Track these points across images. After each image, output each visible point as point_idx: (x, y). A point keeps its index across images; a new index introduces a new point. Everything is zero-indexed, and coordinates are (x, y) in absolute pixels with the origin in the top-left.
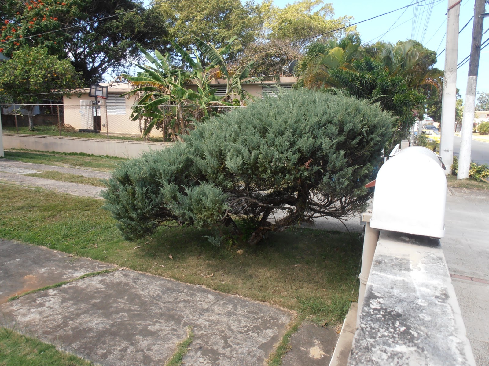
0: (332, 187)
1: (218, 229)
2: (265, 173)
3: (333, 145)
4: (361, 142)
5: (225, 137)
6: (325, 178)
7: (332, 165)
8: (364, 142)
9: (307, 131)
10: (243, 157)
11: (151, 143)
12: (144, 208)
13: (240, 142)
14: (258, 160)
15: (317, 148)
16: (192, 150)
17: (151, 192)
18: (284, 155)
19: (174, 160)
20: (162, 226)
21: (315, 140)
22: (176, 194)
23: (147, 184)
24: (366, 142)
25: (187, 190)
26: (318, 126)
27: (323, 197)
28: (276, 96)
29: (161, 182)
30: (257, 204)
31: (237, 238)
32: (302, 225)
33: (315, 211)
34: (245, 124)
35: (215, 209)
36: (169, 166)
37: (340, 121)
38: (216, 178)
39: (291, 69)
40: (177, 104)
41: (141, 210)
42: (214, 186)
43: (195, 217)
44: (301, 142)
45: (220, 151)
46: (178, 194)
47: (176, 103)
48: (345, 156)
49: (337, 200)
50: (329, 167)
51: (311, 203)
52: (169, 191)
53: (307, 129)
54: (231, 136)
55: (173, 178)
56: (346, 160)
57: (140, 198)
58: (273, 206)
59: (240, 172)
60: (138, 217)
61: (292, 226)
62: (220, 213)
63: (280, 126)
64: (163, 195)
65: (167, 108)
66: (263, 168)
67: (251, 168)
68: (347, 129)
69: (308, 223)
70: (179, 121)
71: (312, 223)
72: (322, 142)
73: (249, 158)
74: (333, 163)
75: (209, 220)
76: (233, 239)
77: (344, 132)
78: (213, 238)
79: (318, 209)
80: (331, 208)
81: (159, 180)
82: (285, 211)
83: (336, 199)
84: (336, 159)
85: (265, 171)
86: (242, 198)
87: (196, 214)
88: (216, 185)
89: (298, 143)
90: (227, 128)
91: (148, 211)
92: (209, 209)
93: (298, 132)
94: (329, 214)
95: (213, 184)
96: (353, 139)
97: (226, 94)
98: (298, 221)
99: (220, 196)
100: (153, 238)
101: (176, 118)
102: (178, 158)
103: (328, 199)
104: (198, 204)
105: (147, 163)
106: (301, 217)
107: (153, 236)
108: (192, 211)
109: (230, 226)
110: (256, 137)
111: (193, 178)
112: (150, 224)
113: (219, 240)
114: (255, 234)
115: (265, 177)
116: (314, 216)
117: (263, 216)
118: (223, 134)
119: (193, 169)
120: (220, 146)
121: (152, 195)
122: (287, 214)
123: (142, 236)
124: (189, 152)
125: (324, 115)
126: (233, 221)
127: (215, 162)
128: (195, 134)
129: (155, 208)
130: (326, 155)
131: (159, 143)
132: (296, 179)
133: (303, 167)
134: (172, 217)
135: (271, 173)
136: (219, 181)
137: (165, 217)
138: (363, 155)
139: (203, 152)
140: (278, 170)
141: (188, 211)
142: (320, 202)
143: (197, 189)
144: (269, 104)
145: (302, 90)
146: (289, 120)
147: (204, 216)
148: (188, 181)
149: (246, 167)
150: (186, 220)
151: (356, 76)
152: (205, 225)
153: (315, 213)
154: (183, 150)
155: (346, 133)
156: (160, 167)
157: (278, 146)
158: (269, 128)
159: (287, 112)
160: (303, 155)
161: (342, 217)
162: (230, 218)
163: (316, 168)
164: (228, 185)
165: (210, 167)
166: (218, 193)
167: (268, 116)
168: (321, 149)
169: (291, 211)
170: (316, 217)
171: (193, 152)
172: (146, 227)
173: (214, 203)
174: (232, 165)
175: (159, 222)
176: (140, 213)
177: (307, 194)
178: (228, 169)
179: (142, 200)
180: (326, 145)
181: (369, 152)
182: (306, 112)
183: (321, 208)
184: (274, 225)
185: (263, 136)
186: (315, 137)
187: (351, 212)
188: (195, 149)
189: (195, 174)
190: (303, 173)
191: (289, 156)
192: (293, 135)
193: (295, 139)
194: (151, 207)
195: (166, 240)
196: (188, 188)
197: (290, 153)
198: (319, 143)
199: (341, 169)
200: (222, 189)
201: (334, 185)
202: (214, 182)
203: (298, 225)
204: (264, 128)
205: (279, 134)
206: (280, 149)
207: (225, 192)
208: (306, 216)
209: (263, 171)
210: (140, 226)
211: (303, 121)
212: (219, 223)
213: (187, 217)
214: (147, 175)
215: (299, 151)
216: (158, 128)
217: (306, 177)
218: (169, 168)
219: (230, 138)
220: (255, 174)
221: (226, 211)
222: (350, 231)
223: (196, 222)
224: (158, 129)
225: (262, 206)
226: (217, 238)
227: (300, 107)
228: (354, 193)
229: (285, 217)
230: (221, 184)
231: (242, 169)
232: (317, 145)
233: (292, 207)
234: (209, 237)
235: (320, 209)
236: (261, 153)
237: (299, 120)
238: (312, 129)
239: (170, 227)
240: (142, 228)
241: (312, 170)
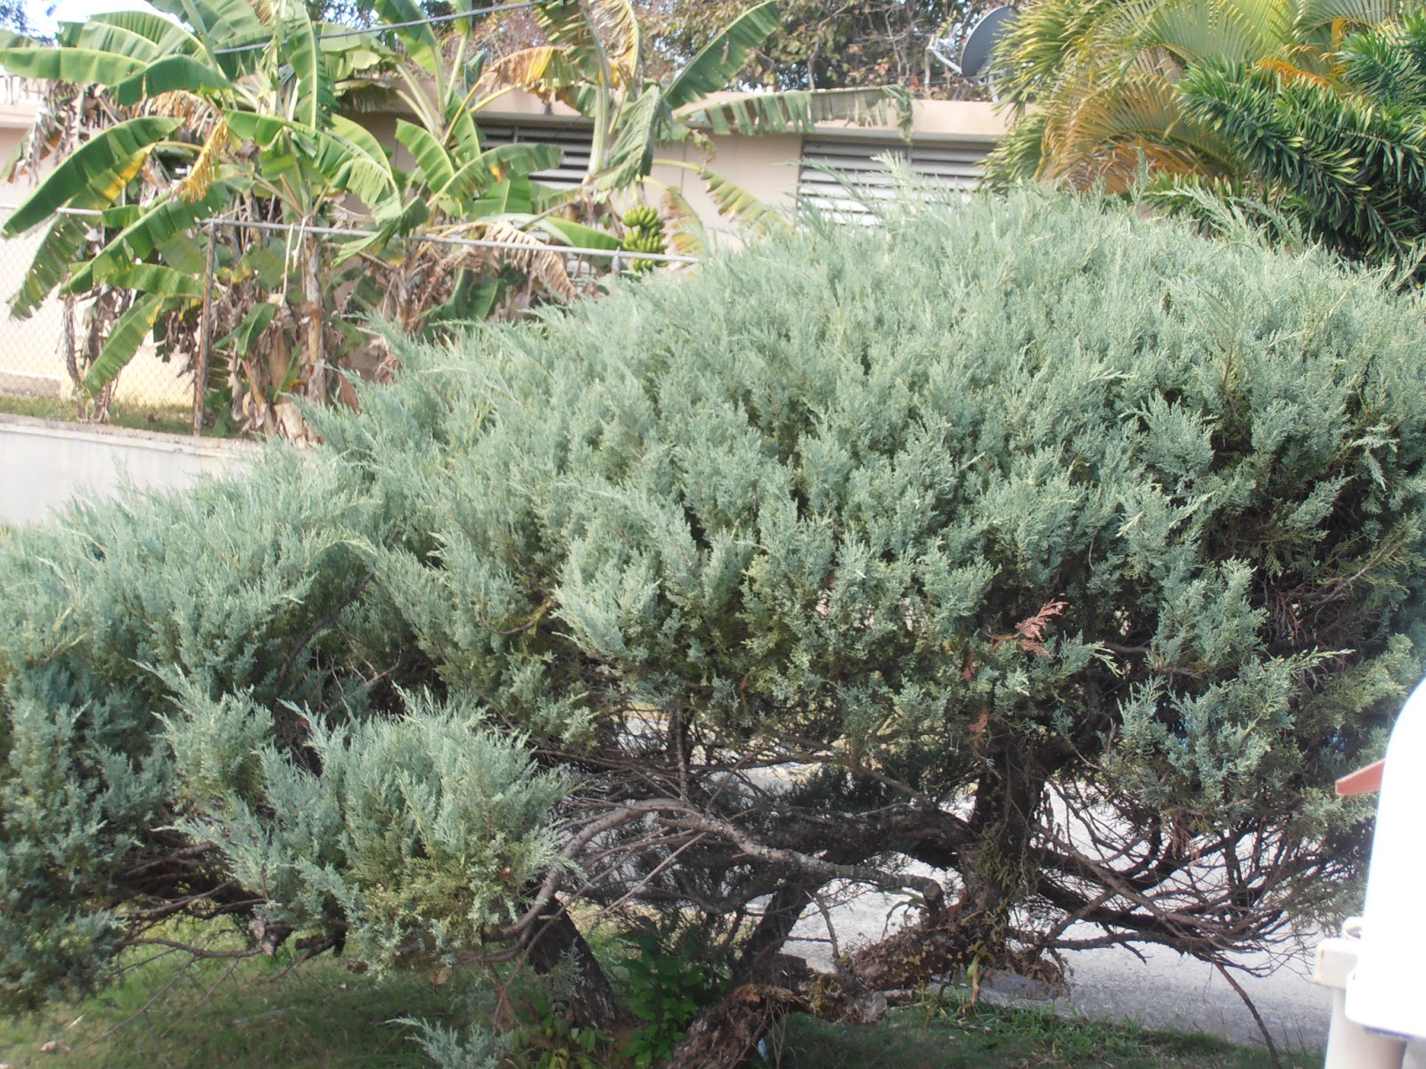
0: (1174, 770)
1: (487, 985)
2: (783, 671)
3: (1187, 522)
4: (1344, 519)
5: (563, 446)
6: (1136, 716)
7: (1178, 641)
8: (1368, 516)
9: (1040, 431)
10: (658, 567)
11: (122, 436)
12: (56, 828)
13: (646, 480)
14: (745, 588)
15: (1098, 539)
16: (371, 503)
17: (106, 739)
18: (901, 570)
19: (258, 555)
20: (152, 950)
21: (1080, 489)
22: (257, 759)
23: (83, 686)
24: (1380, 518)
25: (321, 740)
26: (1102, 412)
27: (1124, 828)
28: (869, 220)
29: (172, 683)
30: (734, 847)
31: (600, 1044)
32: (991, 985)
33: (1074, 905)
34: (683, 375)
35: (482, 863)
36: (232, 590)
37: (1230, 386)
38: (497, 682)
39: (974, 60)
40: (295, 217)
41: (38, 842)
42: (484, 724)
43: (359, 906)
44: (999, 500)
45: (529, 526)
46: (270, 759)
47: (285, 209)
48: (1257, 592)
49: (1206, 851)
50: (1163, 651)
51: (1051, 860)
52: (215, 741)
53: (1040, 425)
54: (594, 442)
55: (246, 661)
56: (1258, 617)
57: (36, 770)
58: (827, 866)
59: (641, 653)
60: (13, 884)
61: (934, 988)
62: (508, 888)
63: (883, 399)
64: (172, 757)
65: (231, 234)
66: (772, 639)
67: (703, 636)
68: (1266, 431)
69: (1028, 980)
70: (295, 316)
71: (1052, 978)
72: (1119, 508)
73: (695, 573)
74: (1182, 634)
75: (439, 928)
76: (574, 1047)
77: (1251, 451)
78: (454, 1036)
79: (1093, 893)
80: (1167, 895)
81: (162, 672)
82: (896, 898)
83: (1201, 842)
84: (1204, 608)
85: (780, 655)
86: (646, 805)
87: (365, 885)
88: (494, 719)
89: (983, 501)
90: (576, 398)
91: (80, 849)
92: (445, 857)
93: (986, 439)
94: (1154, 929)
95: (480, 714)
96: (1302, 497)
97: (586, 176)
98: (967, 961)
99: (514, 788)
100: (90, 1018)
101: (277, 299)
102: (284, 542)
103: (1155, 841)
104: (384, 824)
105: (98, 566)
106: (986, 937)
107: (91, 1006)
108: (341, 864)
109: (559, 970)
110: (740, 452)
111: (362, 667)
112: (78, 930)
113: (488, 1051)
114: (712, 1027)
115: (783, 690)
116: (1064, 937)
117: (766, 918)
118: (552, 426)
119: (366, 619)
120: (529, 500)
121: (104, 754)
122: (907, 916)
123: (32, 1002)
124: (350, 515)
125: (1139, 349)
126: (581, 943)
127: (495, 584)
128: (393, 411)
129: (121, 838)
130: (1149, 582)
131: (163, 441)
132: (964, 710)
133: (1006, 647)
134: (217, 898)
135: (817, 666)
136: (514, 700)
137: (172, 895)
138: (1364, 590)
139: (429, 517)
140: (863, 655)
141: (321, 861)
142: (1109, 853)
143: (383, 734)
144: (824, 269)
145: (1025, 196)
146: (936, 372)
147: (414, 902)
148: (329, 682)
149: (672, 624)
150: (302, 915)
151: (1352, 122)
152: (415, 953)
153: (1071, 921)
154: (314, 504)
155: (1262, 460)
156: (179, 594)
157: (867, 515)
158: (820, 411)
159: (927, 320)
160: (1009, 574)
161: (1229, 955)
162: (567, 922)
163: (1078, 652)
164: (566, 727)
165: (467, 611)
166: (503, 765)
167: (822, 335)
168: (1118, 544)
169: (932, 901)
170: (1076, 946)
171: (375, 517)
172: (59, 952)
173: (481, 824)
174: (591, 610)
175: (135, 920)
176: (30, 859)
177: (1030, 800)
178: (569, 630)
179: (49, 783)
180: (1143, 524)
181: (1399, 574)
182: (1040, 331)
183: (1110, 892)
184: (827, 980)
185: (786, 452)
186: (1086, 474)
187: (1287, 928)
188: (388, 498)
189: (371, 643)
190: (1004, 677)
191: (928, 578)
192: (957, 455)
193: (972, 477)
194: (94, 828)
195: (170, 1034)
196: (330, 727)
197: (935, 558)
198: (1107, 510)
199: (1229, 671)
200: (528, 745)
201: (1186, 759)
202: (480, 703)
203: (969, 987)
204: (793, 405)
205: (873, 446)
206: (876, 529)
207: (545, 763)
208: (1017, 935)
209: (770, 653)
210: (19, 938)
211: (1019, 378)
212: (493, 947)
213: (308, 899)
214: (96, 635)
215: (988, 551)
216: (164, 352)
217: (1022, 703)
218: (229, 603)
219: (588, 450)
220: (725, 673)
221: (542, 877)
222: (1280, 1044)
223: (357, 937)
224: (167, 359)
225: (758, 863)
226: (477, 1041)
227: (1007, 294)
228: (1308, 808)
229: (893, 931)
230: (526, 714)
231: (648, 636)
232: (1091, 519)
233: (939, 876)
234: (427, 1029)
235: (1107, 896)
236: (764, 553)
237: (999, 368)
238: (1066, 427)
239: (200, 954)
240: (32, 955)
241: (1058, 661)
